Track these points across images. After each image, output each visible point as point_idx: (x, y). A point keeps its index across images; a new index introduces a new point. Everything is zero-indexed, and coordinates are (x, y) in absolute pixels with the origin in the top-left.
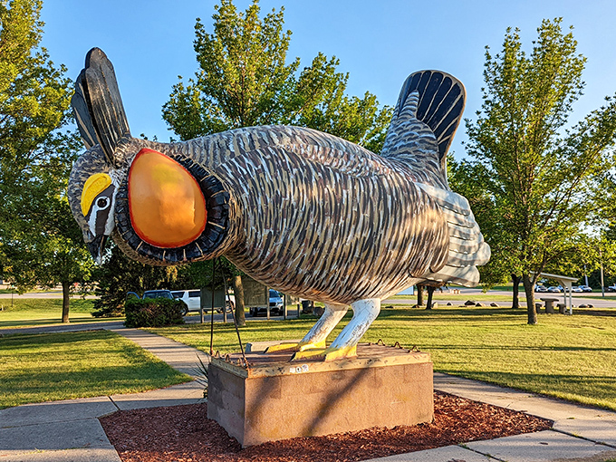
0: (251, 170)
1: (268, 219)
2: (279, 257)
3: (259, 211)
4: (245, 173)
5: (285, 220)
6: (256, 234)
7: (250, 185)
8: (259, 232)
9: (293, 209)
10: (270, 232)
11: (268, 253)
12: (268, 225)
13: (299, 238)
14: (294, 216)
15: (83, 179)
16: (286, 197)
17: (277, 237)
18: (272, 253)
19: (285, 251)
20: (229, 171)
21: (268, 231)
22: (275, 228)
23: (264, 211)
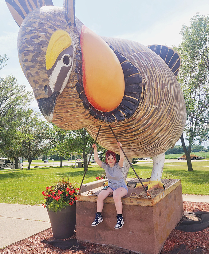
0: (148, 64)
1: (157, 99)
2: (154, 125)
3: (153, 92)
4: (145, 65)
5: (165, 100)
6: (148, 108)
7: (148, 74)
8: (150, 107)
9: (169, 94)
10: (156, 107)
11: (149, 122)
12: (156, 102)
13: (168, 113)
14: (169, 99)
15: (50, 31)
16: (166, 86)
17: (159, 112)
18: (151, 122)
19: (159, 122)
20: (135, 61)
21: (155, 107)
22: (159, 106)
23: (156, 93)
